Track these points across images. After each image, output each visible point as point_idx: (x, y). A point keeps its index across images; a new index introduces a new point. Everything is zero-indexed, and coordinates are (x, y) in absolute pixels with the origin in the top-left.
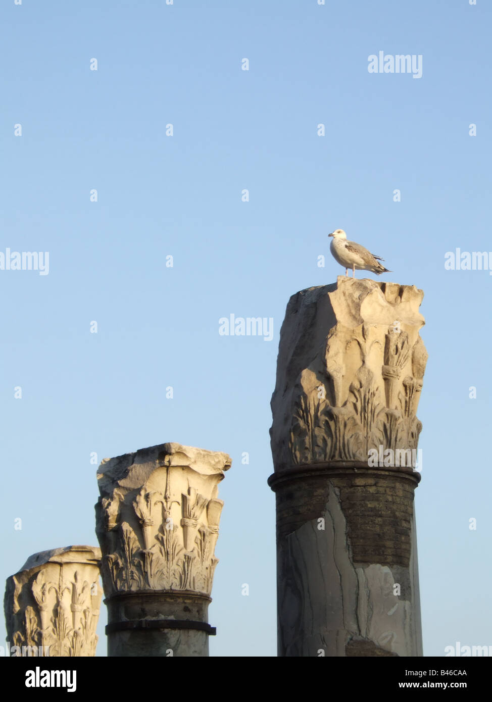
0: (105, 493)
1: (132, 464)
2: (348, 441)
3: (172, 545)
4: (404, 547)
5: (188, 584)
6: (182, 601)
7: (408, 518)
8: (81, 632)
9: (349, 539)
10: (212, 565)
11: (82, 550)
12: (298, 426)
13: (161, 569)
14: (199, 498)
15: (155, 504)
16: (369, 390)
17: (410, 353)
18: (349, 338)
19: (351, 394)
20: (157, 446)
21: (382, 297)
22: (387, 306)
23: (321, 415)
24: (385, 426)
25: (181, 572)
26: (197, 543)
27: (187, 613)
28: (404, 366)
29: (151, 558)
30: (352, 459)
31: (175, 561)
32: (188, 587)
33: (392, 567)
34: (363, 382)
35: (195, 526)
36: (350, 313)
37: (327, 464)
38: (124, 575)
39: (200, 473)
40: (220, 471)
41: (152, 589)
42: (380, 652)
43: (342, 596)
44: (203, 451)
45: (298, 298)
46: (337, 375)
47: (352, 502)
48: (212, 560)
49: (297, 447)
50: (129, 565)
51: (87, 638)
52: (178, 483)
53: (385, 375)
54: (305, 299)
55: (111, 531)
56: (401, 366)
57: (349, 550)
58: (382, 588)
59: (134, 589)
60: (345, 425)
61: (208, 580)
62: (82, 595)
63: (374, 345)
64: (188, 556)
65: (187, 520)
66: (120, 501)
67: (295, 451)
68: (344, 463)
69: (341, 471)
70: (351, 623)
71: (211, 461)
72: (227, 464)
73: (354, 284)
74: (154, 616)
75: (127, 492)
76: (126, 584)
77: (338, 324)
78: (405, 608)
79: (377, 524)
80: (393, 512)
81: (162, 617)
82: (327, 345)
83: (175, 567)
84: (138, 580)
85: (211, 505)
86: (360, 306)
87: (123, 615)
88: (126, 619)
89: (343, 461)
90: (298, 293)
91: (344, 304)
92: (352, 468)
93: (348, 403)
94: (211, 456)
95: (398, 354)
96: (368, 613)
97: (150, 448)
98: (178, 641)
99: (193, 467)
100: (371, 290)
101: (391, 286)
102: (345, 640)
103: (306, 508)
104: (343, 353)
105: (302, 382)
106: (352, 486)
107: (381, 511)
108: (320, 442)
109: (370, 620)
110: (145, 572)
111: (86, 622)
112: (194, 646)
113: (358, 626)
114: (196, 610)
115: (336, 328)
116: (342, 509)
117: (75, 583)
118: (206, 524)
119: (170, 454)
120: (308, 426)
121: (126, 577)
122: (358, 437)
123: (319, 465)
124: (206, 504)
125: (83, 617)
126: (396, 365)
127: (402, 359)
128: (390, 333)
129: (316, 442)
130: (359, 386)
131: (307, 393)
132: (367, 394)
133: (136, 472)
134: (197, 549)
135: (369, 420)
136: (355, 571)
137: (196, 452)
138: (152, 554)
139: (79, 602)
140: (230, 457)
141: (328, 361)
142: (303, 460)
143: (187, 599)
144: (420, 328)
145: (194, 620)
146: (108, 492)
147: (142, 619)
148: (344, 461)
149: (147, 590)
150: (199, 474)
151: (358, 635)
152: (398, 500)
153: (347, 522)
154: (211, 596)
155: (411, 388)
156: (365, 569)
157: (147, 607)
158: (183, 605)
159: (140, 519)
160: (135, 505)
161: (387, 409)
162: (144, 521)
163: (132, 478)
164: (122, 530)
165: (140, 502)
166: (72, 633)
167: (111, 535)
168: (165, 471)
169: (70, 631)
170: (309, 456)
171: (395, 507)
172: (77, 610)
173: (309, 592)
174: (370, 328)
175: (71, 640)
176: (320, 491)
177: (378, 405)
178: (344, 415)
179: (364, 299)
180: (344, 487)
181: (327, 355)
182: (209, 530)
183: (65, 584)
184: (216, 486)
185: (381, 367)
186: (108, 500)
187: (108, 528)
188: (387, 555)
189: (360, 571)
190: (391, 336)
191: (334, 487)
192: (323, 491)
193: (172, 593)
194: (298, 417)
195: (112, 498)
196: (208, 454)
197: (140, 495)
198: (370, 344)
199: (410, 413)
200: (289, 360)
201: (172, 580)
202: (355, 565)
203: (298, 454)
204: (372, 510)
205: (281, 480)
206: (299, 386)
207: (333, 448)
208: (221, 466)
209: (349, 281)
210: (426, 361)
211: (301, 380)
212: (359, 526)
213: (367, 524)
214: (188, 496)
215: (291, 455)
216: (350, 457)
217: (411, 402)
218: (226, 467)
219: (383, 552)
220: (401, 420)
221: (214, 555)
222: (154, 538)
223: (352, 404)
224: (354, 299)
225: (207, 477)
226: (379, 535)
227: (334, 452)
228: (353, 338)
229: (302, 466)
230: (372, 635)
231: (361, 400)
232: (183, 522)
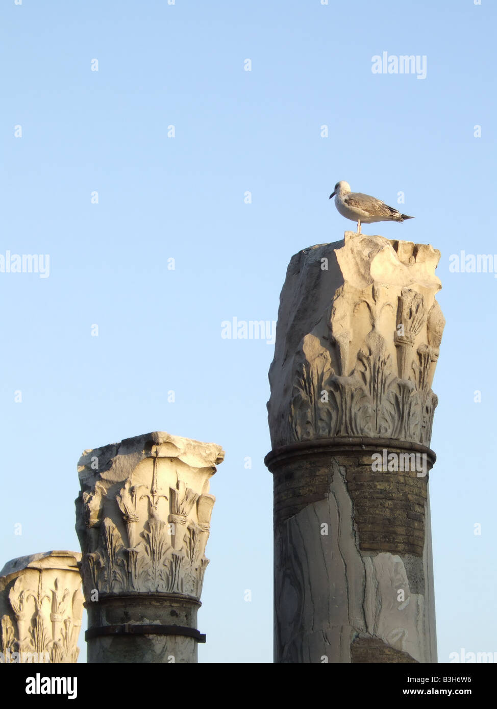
0: (86, 487)
1: (116, 455)
2: (355, 414)
3: (158, 543)
4: (417, 533)
5: (175, 586)
6: (169, 604)
7: (422, 502)
8: (61, 643)
9: (355, 524)
10: (202, 566)
11: (63, 556)
12: (299, 397)
13: (146, 569)
14: (189, 492)
15: (141, 498)
16: (380, 358)
17: (426, 316)
18: (357, 300)
19: (359, 361)
20: (143, 435)
21: (395, 256)
22: (399, 266)
23: (325, 385)
24: (397, 398)
25: (168, 573)
26: (186, 542)
27: (174, 617)
28: (419, 332)
29: (135, 558)
30: (361, 435)
31: (161, 561)
32: (175, 590)
33: (404, 557)
34: (373, 349)
35: (184, 523)
36: (359, 271)
37: (331, 440)
38: (106, 576)
39: (190, 465)
40: (212, 465)
41: (136, 590)
42: (389, 651)
43: (348, 588)
44: (193, 441)
45: (300, 258)
46: (344, 341)
47: (359, 483)
48: (202, 560)
49: (298, 421)
50: (111, 565)
51: (67, 650)
52: (166, 476)
53: (397, 341)
54: (308, 258)
55: (91, 527)
56: (415, 331)
57: (355, 536)
58: (392, 580)
59: (116, 591)
60: (352, 397)
61: (198, 583)
62: (62, 604)
63: (385, 307)
64: (176, 556)
65: (175, 516)
66: (102, 495)
67: (296, 425)
68: (351, 439)
69: (347, 448)
70: (357, 618)
71: (202, 453)
72: (219, 457)
73: (363, 240)
74: (137, 621)
75: (110, 486)
76: (108, 586)
77: (345, 285)
78: (417, 602)
79: (387, 508)
80: (405, 495)
81: (147, 622)
82: (332, 307)
83: (161, 567)
84: (122, 581)
85: (201, 501)
86: (370, 265)
87: (104, 619)
88: (108, 623)
89: (349, 437)
90: (301, 252)
91: (352, 262)
92: (360, 445)
93: (355, 372)
94: (202, 447)
95: (412, 318)
96: (376, 607)
97: (136, 437)
98: (164, 648)
99: (182, 458)
100: (382, 247)
101: (404, 244)
102: (351, 637)
103: (307, 489)
104: (351, 316)
105: (304, 349)
106: (360, 465)
107: (391, 493)
108: (324, 416)
109: (379, 615)
110: (128, 572)
111: (66, 633)
112: (182, 654)
113: (366, 622)
114: (184, 614)
115: (343, 288)
116: (348, 490)
117: (55, 591)
118: (196, 522)
119: (158, 444)
120: (311, 398)
121: (108, 578)
122: (367, 410)
123: (323, 441)
124: (197, 499)
125: (64, 627)
126: (410, 330)
127: (417, 324)
128: (404, 294)
129: (320, 416)
130: (368, 354)
131: (309, 361)
132: (377, 362)
133: (120, 464)
134: (186, 547)
135: (379, 391)
136: (362, 560)
137: (186, 442)
138: (137, 553)
139: (60, 611)
140: (223, 450)
141: (333, 325)
142: (305, 436)
143: (175, 602)
144: (436, 292)
145: (181, 626)
146: (89, 485)
147: (126, 624)
148: (351, 437)
149: (131, 592)
150: (188, 466)
151: (365, 631)
152: (411, 481)
153: (353, 505)
154: (201, 600)
155: (426, 357)
156: (373, 558)
157: (131, 611)
158: (170, 609)
159: (124, 515)
160: (118, 499)
161: (400, 380)
162: (128, 517)
163: (116, 470)
164: (104, 527)
165: (124, 496)
166: (51, 645)
167: (92, 532)
168: (152, 463)
169: (49, 642)
170: (311, 430)
171: (407, 489)
172: (57, 620)
173: (310, 583)
174: (380, 288)
175: (50, 652)
176: (323, 471)
177: (389, 374)
178: (351, 385)
179: (374, 256)
180: (351, 466)
181: (332, 318)
182: (199, 527)
183: (45, 592)
184: (207, 480)
185: (393, 332)
186: (89, 494)
187: (89, 524)
188: (398, 542)
189: (368, 560)
190: (404, 298)
191: (339, 466)
192: (326, 471)
193: (158, 596)
194: (299, 388)
195: (94, 492)
196: (199, 446)
197: (124, 488)
198: (381, 307)
199: (425, 385)
200: (289, 325)
201: (158, 582)
202: (362, 553)
203: (299, 429)
204: (381, 491)
205: (279, 459)
206: (301, 353)
207: (338, 421)
208: (213, 459)
209: (358, 238)
210: (443, 328)
211: (304, 346)
212: (367, 510)
213: (376, 507)
214: (176, 490)
215: (291, 428)
216: (358, 433)
217: (426, 373)
218: (219, 460)
219: (394, 539)
220: (414, 392)
221: (204, 556)
222: (139, 536)
223: (360, 373)
224: (363, 257)
225: (197, 470)
226: (389, 520)
227: (340, 427)
228: (362, 300)
229: (303, 443)
230: (380, 633)
231: (370, 369)
232: (170, 518)
